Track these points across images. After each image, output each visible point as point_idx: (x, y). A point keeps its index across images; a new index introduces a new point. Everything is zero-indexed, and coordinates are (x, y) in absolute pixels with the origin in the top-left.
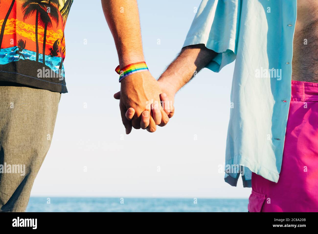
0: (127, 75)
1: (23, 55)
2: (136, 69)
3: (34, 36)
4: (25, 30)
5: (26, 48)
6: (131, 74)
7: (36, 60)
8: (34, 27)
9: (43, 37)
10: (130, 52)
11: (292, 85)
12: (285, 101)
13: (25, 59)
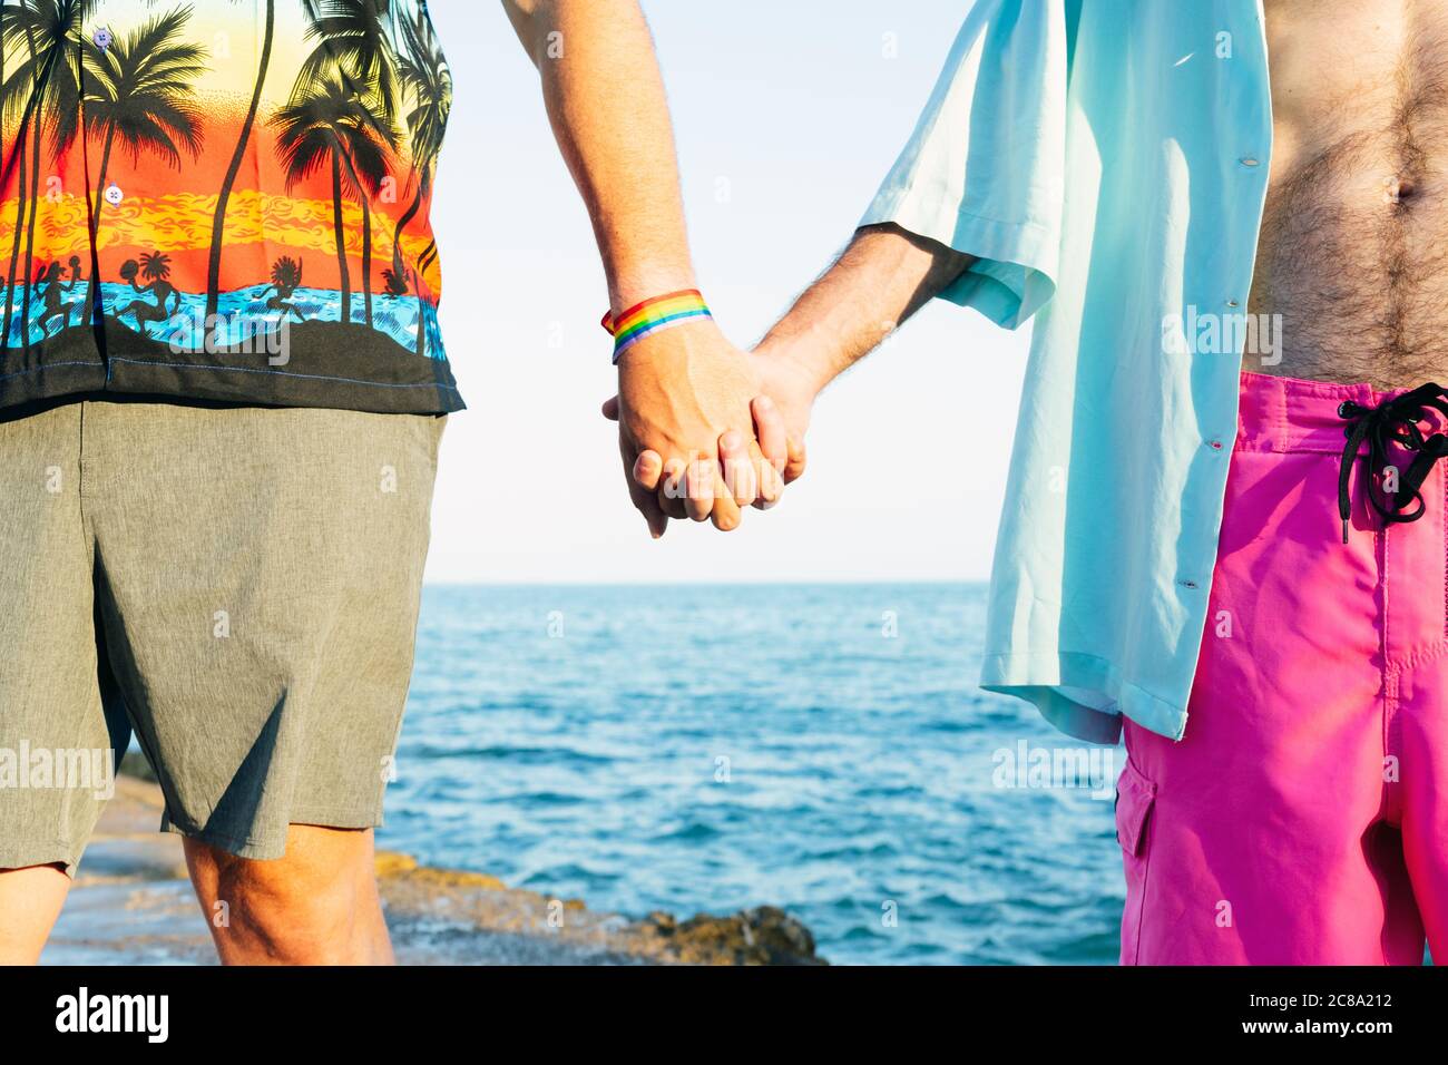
0: (634, 339)
1: (297, 310)
2: (665, 316)
3: (331, 235)
4: (295, 222)
5: (303, 282)
6: (645, 333)
7: (342, 318)
8: (328, 207)
9: (362, 238)
10: (643, 258)
11: (1245, 388)
12: (1218, 446)
13: (303, 319)
